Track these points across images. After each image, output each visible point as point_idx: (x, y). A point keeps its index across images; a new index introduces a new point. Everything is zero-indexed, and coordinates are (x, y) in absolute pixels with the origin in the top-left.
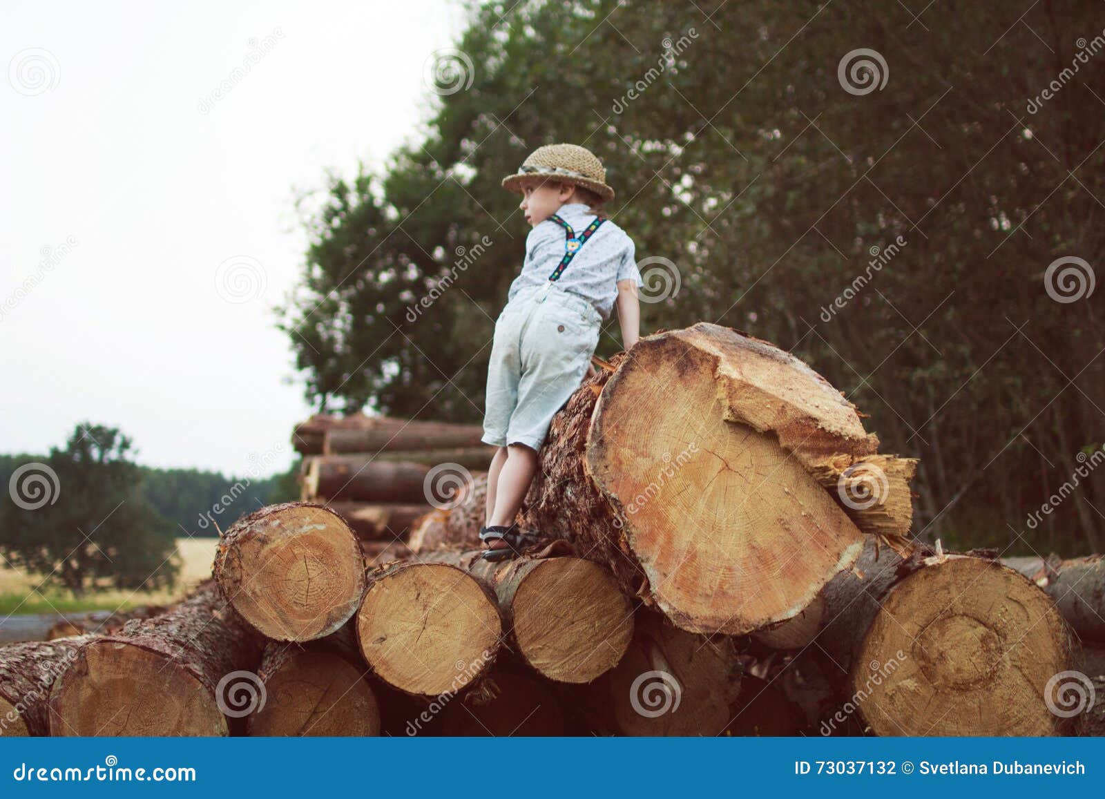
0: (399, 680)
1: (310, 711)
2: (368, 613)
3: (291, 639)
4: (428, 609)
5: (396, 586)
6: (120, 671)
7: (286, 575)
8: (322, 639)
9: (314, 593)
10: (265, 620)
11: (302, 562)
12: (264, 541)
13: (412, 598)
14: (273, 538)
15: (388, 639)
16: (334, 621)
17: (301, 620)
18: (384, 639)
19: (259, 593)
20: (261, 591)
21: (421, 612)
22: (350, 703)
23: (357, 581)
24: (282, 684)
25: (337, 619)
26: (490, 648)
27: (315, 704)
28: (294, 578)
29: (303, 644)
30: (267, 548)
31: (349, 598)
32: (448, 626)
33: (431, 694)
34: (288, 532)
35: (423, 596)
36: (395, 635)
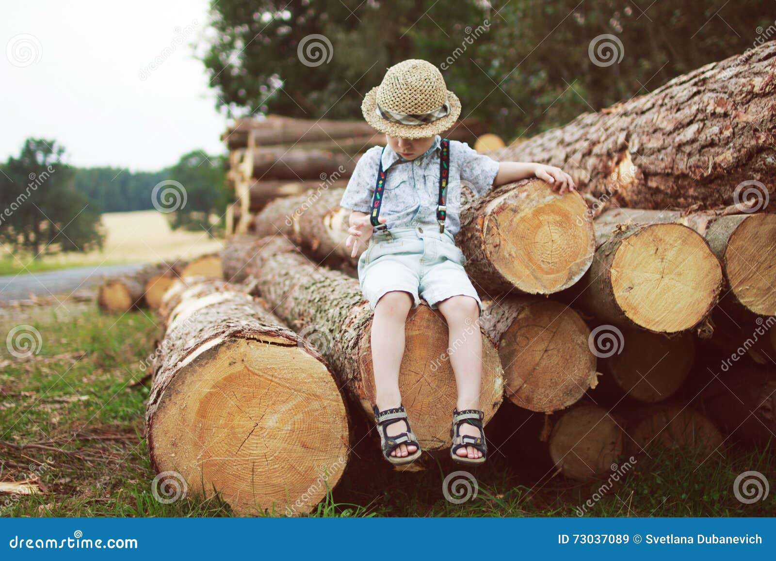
0: (645, 322)
1: (543, 350)
2: (618, 267)
3: (541, 293)
4: (665, 261)
5: (639, 243)
6: (416, 328)
7: (534, 238)
8: (566, 290)
9: (557, 253)
10: (520, 278)
11: (546, 227)
12: (515, 211)
13: (651, 253)
14: (522, 207)
15: (635, 288)
16: (574, 275)
17: (548, 276)
18: (632, 288)
19: (514, 255)
20: (515, 253)
21: (660, 263)
22: (573, 341)
23: (590, 241)
24: (520, 329)
25: (576, 273)
26: (714, 290)
27: (546, 344)
28: (541, 240)
29: (551, 295)
30: (519, 217)
31: (585, 255)
32: (681, 274)
33: (671, 332)
34: (534, 202)
35: (660, 250)
36: (640, 284)
